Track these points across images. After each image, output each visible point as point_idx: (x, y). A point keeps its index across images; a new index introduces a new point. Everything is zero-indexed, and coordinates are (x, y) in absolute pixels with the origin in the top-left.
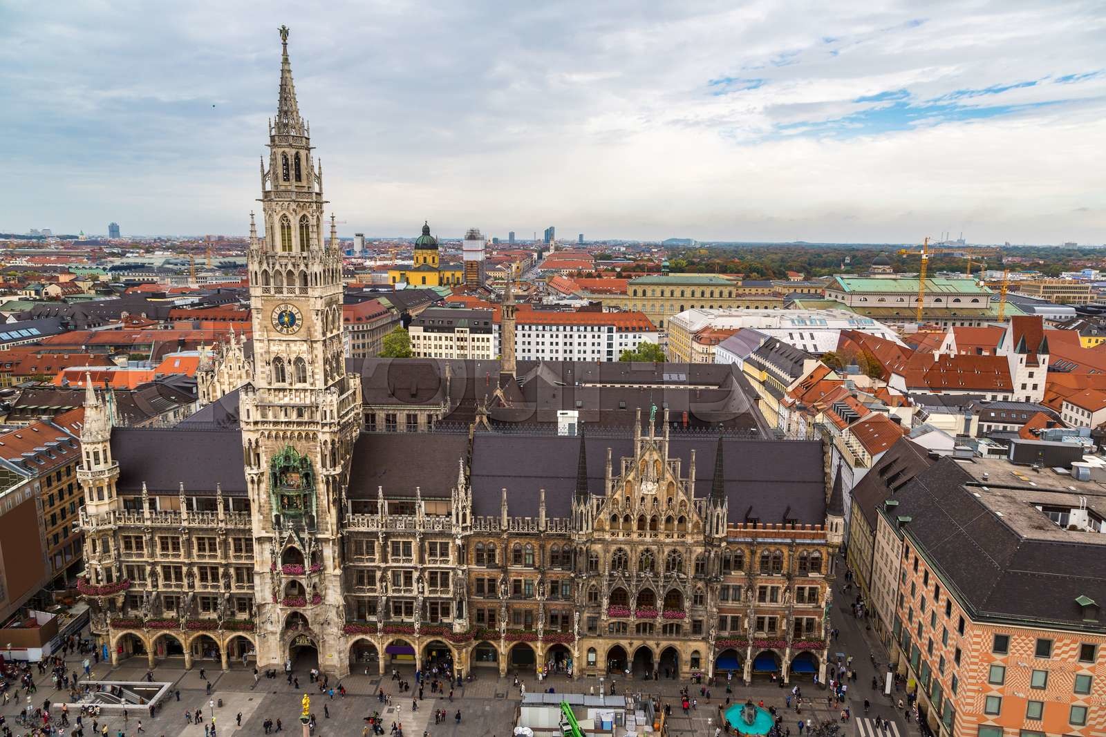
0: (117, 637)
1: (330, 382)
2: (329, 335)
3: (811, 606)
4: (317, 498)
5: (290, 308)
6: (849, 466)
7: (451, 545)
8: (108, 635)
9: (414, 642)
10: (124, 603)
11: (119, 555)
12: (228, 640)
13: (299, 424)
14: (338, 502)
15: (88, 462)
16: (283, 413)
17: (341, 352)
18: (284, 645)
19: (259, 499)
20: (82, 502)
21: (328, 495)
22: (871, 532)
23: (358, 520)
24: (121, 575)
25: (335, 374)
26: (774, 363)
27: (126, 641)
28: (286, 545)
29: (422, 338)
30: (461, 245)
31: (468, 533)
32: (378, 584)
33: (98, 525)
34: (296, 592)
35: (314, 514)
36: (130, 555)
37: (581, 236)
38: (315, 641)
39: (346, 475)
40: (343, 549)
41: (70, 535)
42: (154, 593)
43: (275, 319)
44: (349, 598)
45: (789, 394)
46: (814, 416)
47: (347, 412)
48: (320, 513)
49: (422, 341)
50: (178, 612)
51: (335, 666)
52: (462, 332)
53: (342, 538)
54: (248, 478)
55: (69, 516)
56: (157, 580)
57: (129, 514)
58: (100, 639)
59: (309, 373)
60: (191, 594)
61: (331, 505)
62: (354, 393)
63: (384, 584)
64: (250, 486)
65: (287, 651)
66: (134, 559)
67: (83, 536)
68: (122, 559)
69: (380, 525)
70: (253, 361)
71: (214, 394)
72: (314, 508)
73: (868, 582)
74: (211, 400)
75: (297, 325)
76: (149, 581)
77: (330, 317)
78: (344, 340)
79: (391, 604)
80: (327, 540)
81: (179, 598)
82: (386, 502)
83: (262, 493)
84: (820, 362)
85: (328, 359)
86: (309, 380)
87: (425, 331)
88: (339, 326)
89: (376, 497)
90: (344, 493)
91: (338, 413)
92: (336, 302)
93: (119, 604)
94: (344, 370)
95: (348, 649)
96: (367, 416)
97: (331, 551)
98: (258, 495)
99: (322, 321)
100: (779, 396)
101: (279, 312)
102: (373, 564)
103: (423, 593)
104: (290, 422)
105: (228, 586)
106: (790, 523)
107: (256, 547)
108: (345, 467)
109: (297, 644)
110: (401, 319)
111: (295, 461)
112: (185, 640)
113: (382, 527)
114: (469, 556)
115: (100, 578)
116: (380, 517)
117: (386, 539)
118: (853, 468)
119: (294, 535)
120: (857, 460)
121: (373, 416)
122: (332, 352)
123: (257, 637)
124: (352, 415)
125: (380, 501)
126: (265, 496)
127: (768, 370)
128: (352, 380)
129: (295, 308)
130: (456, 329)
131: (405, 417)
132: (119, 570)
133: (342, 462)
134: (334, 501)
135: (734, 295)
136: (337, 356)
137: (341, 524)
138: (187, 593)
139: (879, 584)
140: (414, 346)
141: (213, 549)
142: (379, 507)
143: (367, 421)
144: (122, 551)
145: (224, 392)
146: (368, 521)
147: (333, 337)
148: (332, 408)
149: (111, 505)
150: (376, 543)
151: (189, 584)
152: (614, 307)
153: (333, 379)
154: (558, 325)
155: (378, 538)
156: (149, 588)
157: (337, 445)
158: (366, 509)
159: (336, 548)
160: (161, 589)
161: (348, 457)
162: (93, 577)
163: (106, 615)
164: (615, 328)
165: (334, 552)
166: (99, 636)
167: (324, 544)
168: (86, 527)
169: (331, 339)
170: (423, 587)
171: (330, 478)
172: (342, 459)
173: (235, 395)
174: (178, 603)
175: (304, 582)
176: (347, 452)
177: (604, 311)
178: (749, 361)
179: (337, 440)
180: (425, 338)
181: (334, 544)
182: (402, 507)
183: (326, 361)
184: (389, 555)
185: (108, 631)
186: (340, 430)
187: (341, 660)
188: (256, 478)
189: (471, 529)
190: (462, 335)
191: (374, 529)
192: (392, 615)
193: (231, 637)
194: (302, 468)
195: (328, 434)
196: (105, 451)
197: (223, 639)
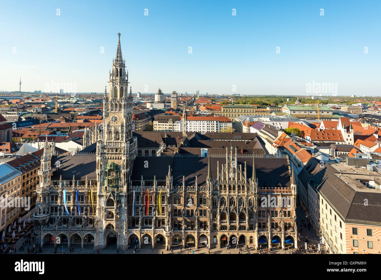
0: (44, 235)
1: (127, 140)
2: (128, 124)
3: (289, 218)
4: (120, 180)
5: (116, 115)
6: (296, 167)
7: (165, 197)
8: (41, 234)
9: (152, 235)
10: (48, 221)
11: (49, 203)
12: (84, 236)
13: (116, 154)
14: (127, 181)
15: (43, 168)
16: (111, 150)
17: (131, 129)
18: (105, 237)
19: (100, 181)
20: (38, 183)
21: (124, 179)
22: (306, 190)
23: (134, 188)
24: (49, 210)
25: (129, 137)
26: (269, 132)
27: (47, 237)
28: (108, 198)
29: (157, 125)
30: (171, 96)
31: (172, 192)
32: (140, 212)
33: (43, 191)
34: (110, 216)
35: (119, 186)
36: (52, 203)
37: (207, 93)
38: (116, 235)
39: (131, 172)
40: (128, 199)
41: (32, 195)
42: (60, 217)
43: (111, 119)
44: (129, 218)
45: (275, 142)
46: (283, 150)
47: (132, 150)
48: (121, 186)
49: (157, 126)
50: (67, 225)
51: (123, 245)
52: (170, 123)
53: (128, 195)
54: (97, 173)
55: (33, 188)
56: (61, 212)
57: (54, 187)
58: (38, 236)
59: (120, 137)
60: (73, 217)
61: (125, 183)
62: (135, 143)
63: (142, 212)
64: (97, 176)
65: (106, 240)
66: (54, 204)
67: (37, 195)
68: (50, 204)
69: (141, 190)
70: (102, 133)
71: (89, 144)
72: (119, 184)
73: (307, 208)
74: (87, 146)
75: (118, 121)
76: (58, 212)
77: (129, 118)
78: (132, 126)
79: (144, 220)
80: (123, 196)
81: (68, 219)
82: (144, 181)
83: (101, 178)
84: (283, 132)
85: (127, 132)
86: (120, 139)
87: (158, 123)
88: (131, 121)
89: (141, 179)
90: (129, 178)
91: (129, 150)
92: (131, 113)
93: (46, 222)
94: (132, 136)
95: (128, 238)
96: (139, 151)
97: (124, 200)
98: (100, 179)
99: (126, 119)
100: (271, 143)
101: (112, 117)
102: (138, 205)
103: (155, 215)
104: (113, 154)
105: (86, 214)
106: (279, 187)
107: (98, 199)
108: (130, 169)
109: (110, 237)
110: (151, 119)
111: (113, 167)
112: (69, 236)
113: (142, 190)
114: (172, 201)
115: (41, 212)
116: (141, 187)
117: (143, 195)
118: (298, 167)
119: (111, 194)
120: (298, 165)
121: (141, 151)
122: (128, 130)
123: (95, 234)
124: (134, 151)
125: (142, 181)
126: (102, 180)
127: (267, 135)
128: (134, 139)
129: (117, 116)
130: (169, 122)
131: (151, 151)
132: (48, 209)
133: (130, 167)
134: (126, 181)
135: (254, 111)
136: (130, 131)
137: (128, 190)
138: (71, 217)
139: (311, 209)
140: (155, 127)
141: (83, 200)
142: (141, 183)
143: (139, 153)
144: (50, 201)
145: (92, 143)
146: (137, 188)
147: (129, 125)
148: (127, 148)
149: (48, 184)
150: (140, 197)
151: (72, 213)
152: (218, 115)
153: (128, 138)
154: (200, 121)
155: (141, 194)
156: (58, 215)
157: (128, 161)
158: (137, 184)
159: (126, 199)
160: (62, 216)
161: (132, 165)
162: (38, 211)
163: (41, 226)
164: (218, 122)
165: (125, 200)
166: (37, 235)
167: (122, 197)
168: (38, 192)
169: (128, 125)
170: (156, 213)
171: (125, 173)
172: (130, 166)
173: (95, 144)
174: (68, 221)
175: (114, 212)
176: (131, 164)
177: (215, 116)
178: (261, 132)
179: (128, 159)
180: (158, 125)
181: (125, 197)
182: (149, 183)
183: (126, 133)
184: (144, 201)
185: (41, 233)
186: (130, 156)
187: (125, 243)
188: (100, 173)
189: (172, 191)
190: (170, 124)
191: (140, 191)
192: (144, 224)
193: (86, 234)
194: (116, 169)
195: (126, 157)
196: (49, 164)
197: (83, 235)
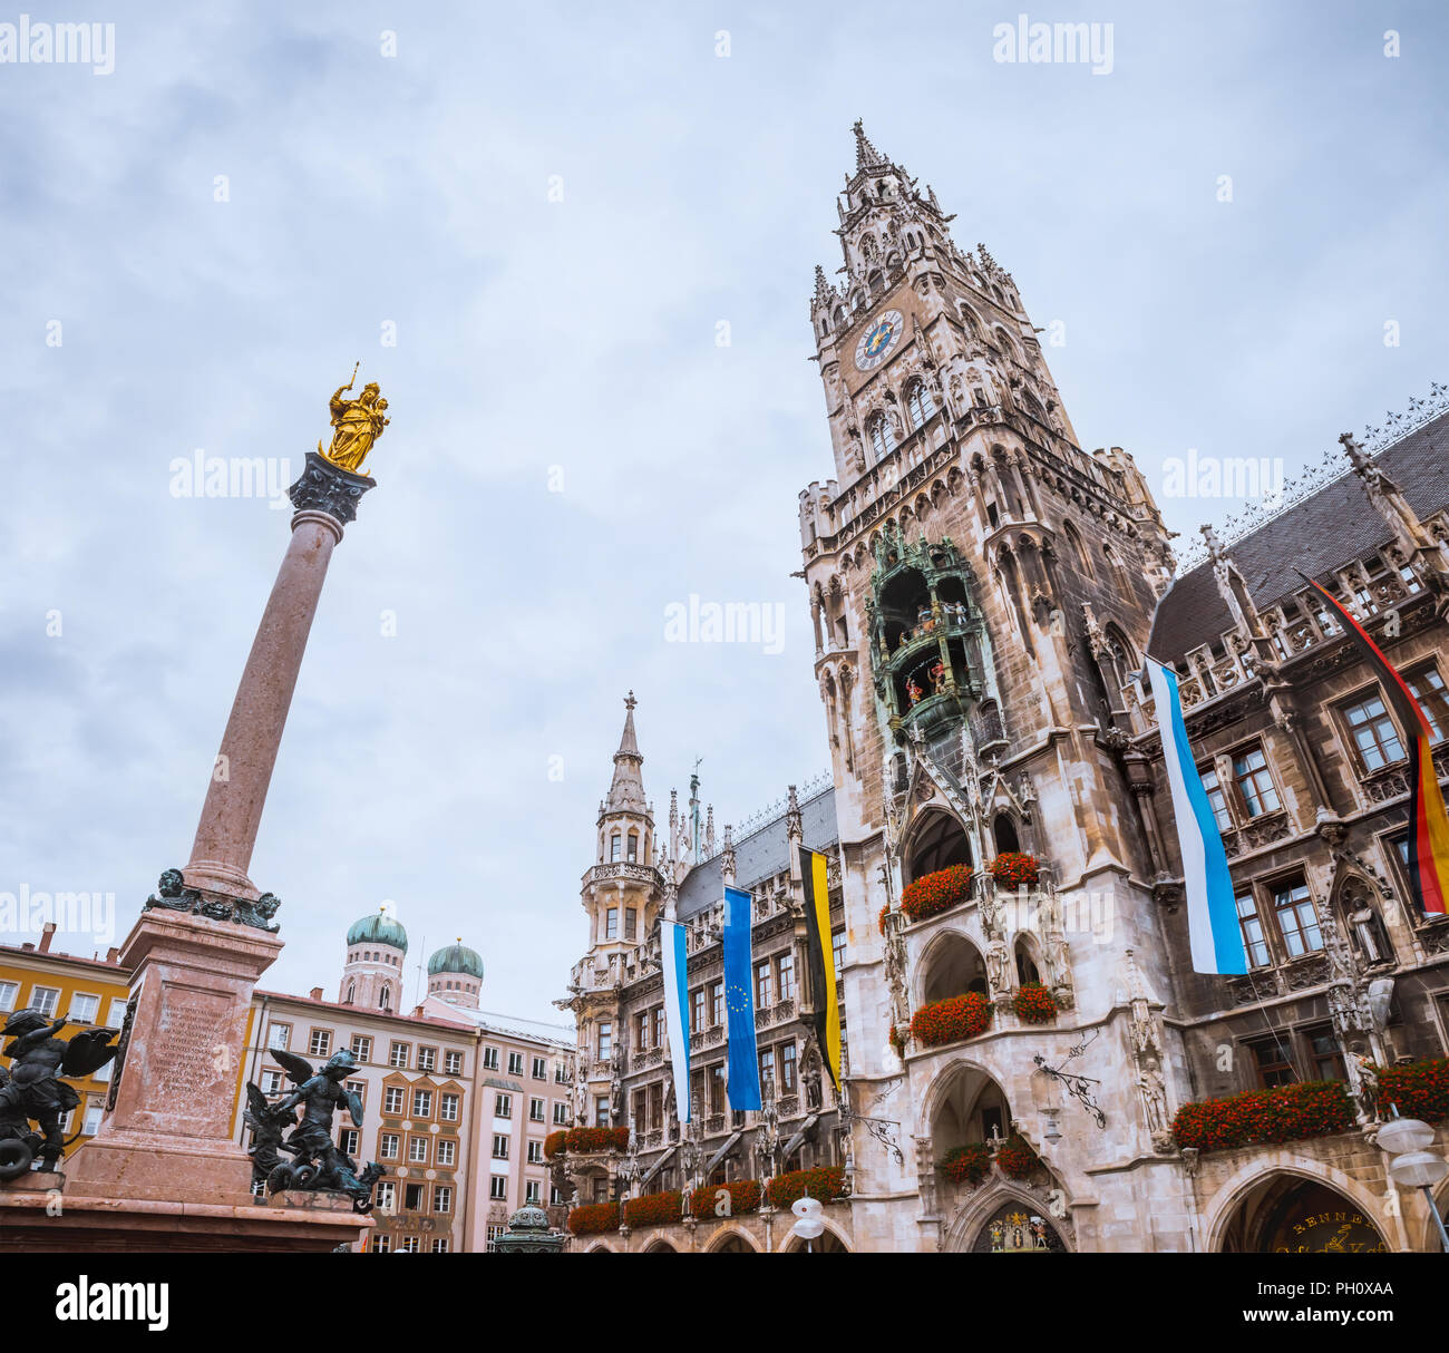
4: (991, 638)
13: (915, 475)
19: (848, 733)
28: (911, 809)
35: (993, 692)
48: (1009, 679)
72: (990, 674)
83: (857, 712)
98: (848, 721)
104: (895, 490)
126: (864, 719)
157: (1016, 458)
167: (1037, 778)
175: (975, 925)
179: (1008, 448)
181: (1069, 754)
188: (836, 674)
194: (932, 567)
195: (978, 436)
